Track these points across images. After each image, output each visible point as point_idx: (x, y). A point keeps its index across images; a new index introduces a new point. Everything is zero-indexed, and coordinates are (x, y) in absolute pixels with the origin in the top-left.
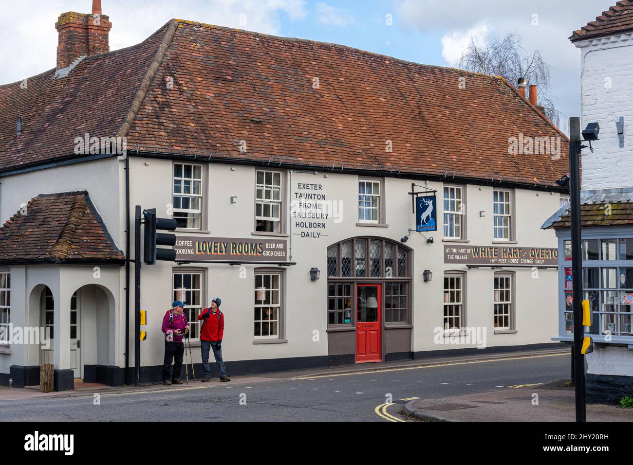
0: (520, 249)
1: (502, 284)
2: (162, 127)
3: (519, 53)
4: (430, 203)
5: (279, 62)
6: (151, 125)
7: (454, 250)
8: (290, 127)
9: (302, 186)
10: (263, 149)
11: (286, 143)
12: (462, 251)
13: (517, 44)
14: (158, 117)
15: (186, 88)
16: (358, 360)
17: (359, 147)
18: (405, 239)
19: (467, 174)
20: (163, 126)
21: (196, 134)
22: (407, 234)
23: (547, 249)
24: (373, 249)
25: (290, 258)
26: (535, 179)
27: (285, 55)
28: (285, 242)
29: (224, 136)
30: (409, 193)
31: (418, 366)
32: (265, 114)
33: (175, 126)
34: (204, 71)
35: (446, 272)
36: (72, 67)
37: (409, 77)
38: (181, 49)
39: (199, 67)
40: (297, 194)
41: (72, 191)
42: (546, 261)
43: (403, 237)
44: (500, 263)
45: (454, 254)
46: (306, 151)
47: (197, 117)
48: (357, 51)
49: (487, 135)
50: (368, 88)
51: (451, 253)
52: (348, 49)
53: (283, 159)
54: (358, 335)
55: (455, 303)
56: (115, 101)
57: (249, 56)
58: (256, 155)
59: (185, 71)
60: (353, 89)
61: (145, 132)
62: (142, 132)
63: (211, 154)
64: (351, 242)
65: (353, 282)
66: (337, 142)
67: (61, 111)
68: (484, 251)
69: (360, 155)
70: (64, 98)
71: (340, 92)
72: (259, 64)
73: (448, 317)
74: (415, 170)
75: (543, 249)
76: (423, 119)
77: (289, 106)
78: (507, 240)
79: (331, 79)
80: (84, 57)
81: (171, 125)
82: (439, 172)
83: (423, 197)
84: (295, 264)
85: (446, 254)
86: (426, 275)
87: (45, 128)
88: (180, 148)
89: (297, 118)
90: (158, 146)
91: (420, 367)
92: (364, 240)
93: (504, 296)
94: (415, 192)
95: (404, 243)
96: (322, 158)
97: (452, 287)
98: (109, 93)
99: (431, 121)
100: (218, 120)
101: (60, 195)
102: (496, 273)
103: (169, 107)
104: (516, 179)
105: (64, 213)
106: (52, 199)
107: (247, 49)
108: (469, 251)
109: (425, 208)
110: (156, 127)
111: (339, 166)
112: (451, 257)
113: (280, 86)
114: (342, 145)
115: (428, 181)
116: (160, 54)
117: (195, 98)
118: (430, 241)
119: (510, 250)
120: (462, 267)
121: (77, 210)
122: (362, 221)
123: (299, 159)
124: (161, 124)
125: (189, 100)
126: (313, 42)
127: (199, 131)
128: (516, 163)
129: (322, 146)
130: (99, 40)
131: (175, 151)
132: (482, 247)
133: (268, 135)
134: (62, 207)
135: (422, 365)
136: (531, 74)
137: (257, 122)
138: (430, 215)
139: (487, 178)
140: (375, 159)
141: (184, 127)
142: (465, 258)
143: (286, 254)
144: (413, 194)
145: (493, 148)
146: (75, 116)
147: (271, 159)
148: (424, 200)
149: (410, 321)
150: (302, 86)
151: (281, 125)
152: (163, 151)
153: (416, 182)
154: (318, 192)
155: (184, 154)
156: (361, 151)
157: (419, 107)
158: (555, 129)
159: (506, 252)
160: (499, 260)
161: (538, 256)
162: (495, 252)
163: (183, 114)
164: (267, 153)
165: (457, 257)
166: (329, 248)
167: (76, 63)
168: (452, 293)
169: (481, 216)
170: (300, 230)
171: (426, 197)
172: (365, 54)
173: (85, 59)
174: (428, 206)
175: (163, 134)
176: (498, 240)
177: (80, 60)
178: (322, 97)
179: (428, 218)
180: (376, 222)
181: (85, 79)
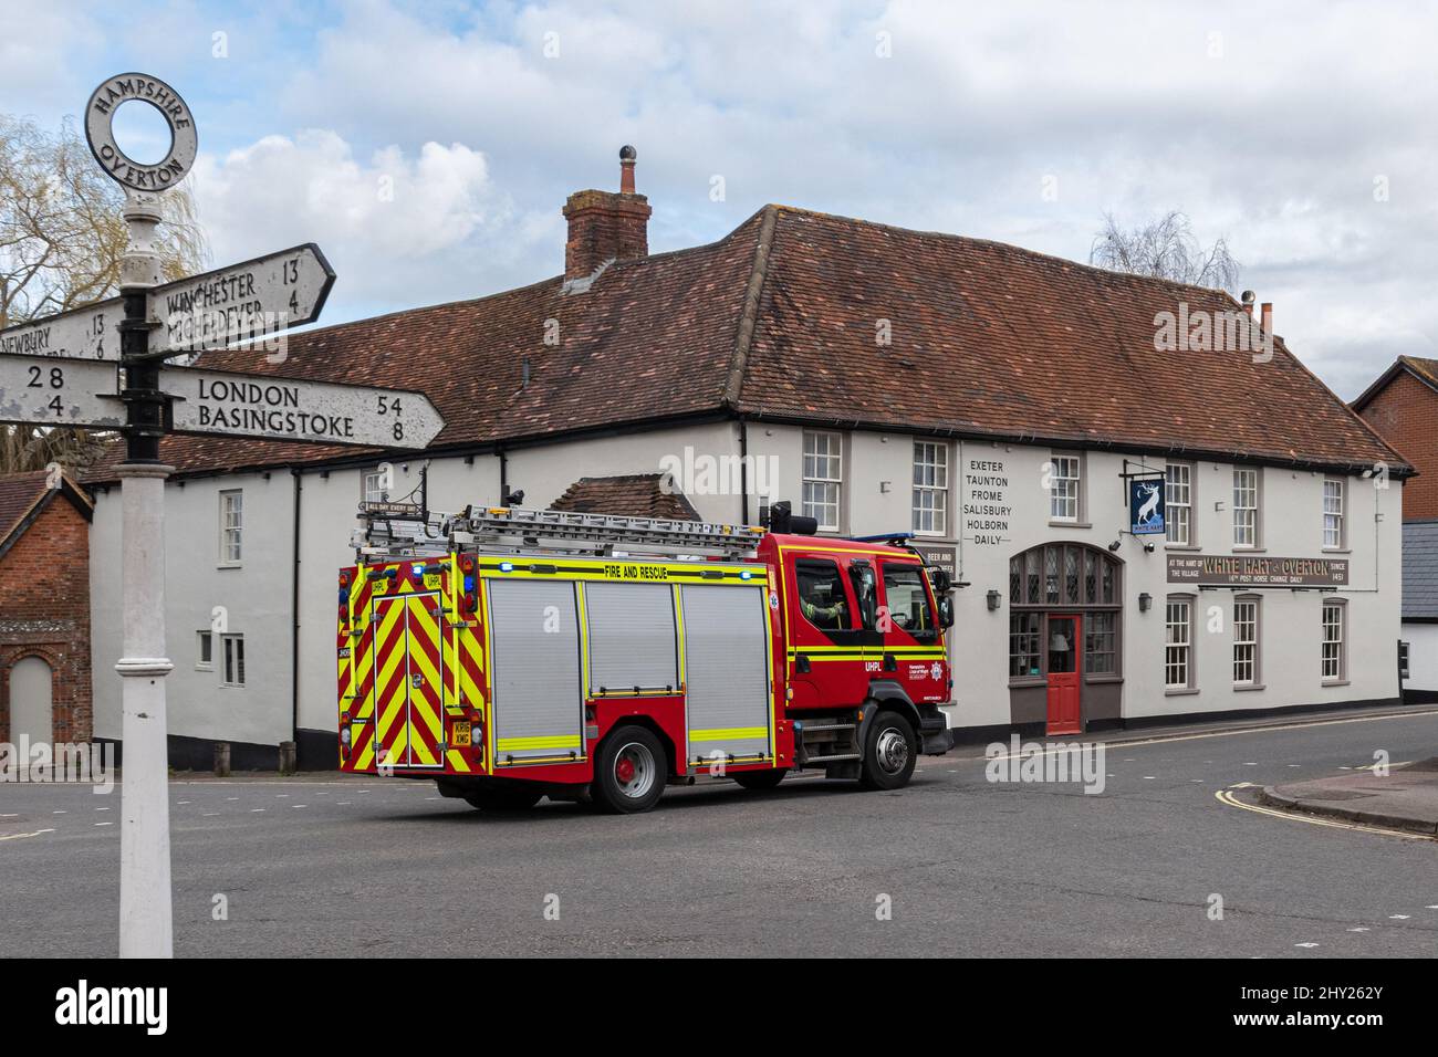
0: (1269, 560)
1: (1245, 612)
2: (786, 376)
3: (1183, 242)
4: (1155, 490)
5: (922, 270)
6: (770, 373)
7: (1181, 563)
8: (953, 374)
9: (976, 466)
10: (925, 409)
11: (952, 398)
12: (1191, 563)
13: (1184, 228)
14: (777, 361)
15: (805, 315)
16: (1050, 731)
17: (1049, 405)
18: (1116, 546)
19: (1200, 445)
20: (787, 374)
21: (832, 387)
22: (1117, 538)
23: (1306, 561)
24: (1069, 561)
25: (961, 575)
26: (1292, 452)
27: (927, 259)
28: (952, 552)
29: (869, 389)
30: (1120, 475)
31: (1147, 739)
32: (916, 352)
33: (802, 374)
34: (825, 287)
35: (1170, 597)
36: (594, 277)
37: (1098, 292)
38: (788, 252)
39: (817, 281)
40: (969, 477)
41: (644, 473)
42: (1306, 579)
43: (1112, 542)
44: (1243, 582)
45: (1180, 568)
46: (980, 411)
47: (829, 359)
48: (1023, 252)
49: (1218, 383)
50: (1047, 311)
51: (1176, 567)
52: (1011, 249)
53: (953, 424)
54: (1049, 693)
55: (1180, 644)
56: (701, 335)
57: (880, 263)
58: (915, 418)
59: (799, 287)
60: (1026, 311)
61: (764, 384)
62: (761, 384)
63: (858, 418)
64: (1039, 550)
65: (1043, 612)
66: (1019, 397)
67: (598, 347)
68: (1221, 565)
69: (1053, 415)
70: (596, 327)
71: (1010, 318)
72: (897, 275)
73: (1170, 664)
74: (1130, 439)
75: (1300, 560)
76: (1127, 358)
77: (948, 342)
78: (1251, 546)
79: (995, 298)
80: (613, 261)
81: (797, 373)
82: (1162, 443)
83: (1143, 481)
84: (968, 584)
85: (1169, 569)
86: (1144, 601)
87: (576, 376)
88: (814, 409)
89: (961, 360)
90: (785, 406)
91: (1151, 742)
92: (1058, 546)
93: (1245, 632)
94: (1128, 473)
95: (1114, 552)
96: (1004, 422)
97: (1176, 620)
98: (684, 321)
99: (1139, 362)
100: (857, 365)
101: (623, 480)
102: (1237, 598)
103: (789, 344)
104: (1267, 453)
105: (641, 507)
106: (610, 487)
107: (876, 251)
108: (1200, 563)
109: (1146, 498)
110: (778, 375)
111: (1028, 434)
112: (1176, 573)
113: (930, 310)
114: (1026, 401)
115: (1145, 457)
116: (761, 261)
117: (820, 329)
118: (1149, 549)
119: (1256, 561)
120: (1191, 588)
121: (663, 502)
122: (1058, 519)
123: (974, 424)
124: (783, 371)
125: (813, 333)
126: (962, 239)
127: (835, 382)
128: (1263, 428)
129: (1002, 403)
130: (633, 234)
131: (808, 414)
132: (1218, 557)
133: (926, 386)
134: (632, 498)
135: (1155, 739)
136: (1211, 277)
137: (909, 367)
138: (1155, 509)
139: (1227, 450)
140: (1073, 422)
141: (815, 375)
142: (1195, 574)
143: (954, 569)
144: (1124, 476)
145: (1229, 404)
146: (629, 357)
147: (937, 425)
148: (1143, 485)
149: (1119, 671)
150: (958, 308)
151: (940, 371)
152: (793, 412)
153: (1130, 459)
154: (997, 474)
155: (822, 416)
156: (1052, 411)
157: (1119, 340)
158: (1307, 373)
159: (1250, 565)
160: (1242, 577)
161: (1294, 571)
162: (1236, 564)
163: (808, 356)
164: (931, 414)
165: (1184, 573)
166: (1012, 560)
167: (601, 270)
168: (1176, 627)
169: (1217, 510)
170: (972, 533)
171: (1149, 482)
172: (1034, 256)
173: (615, 265)
174: (1151, 495)
175: (789, 386)
176: (1240, 546)
177: (606, 265)
178: (988, 325)
179: (1150, 514)
180: (1073, 520)
181: (625, 298)
